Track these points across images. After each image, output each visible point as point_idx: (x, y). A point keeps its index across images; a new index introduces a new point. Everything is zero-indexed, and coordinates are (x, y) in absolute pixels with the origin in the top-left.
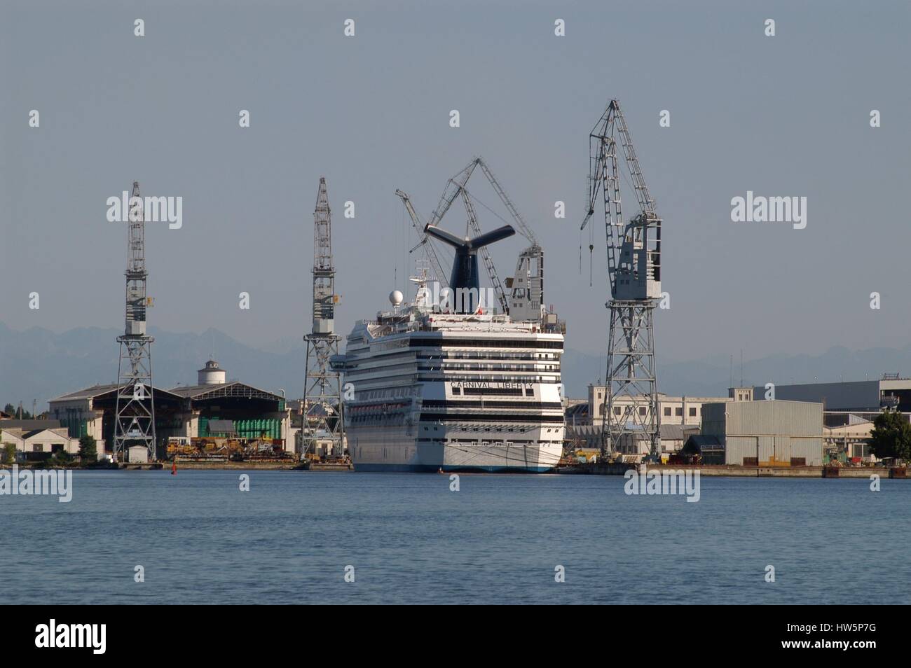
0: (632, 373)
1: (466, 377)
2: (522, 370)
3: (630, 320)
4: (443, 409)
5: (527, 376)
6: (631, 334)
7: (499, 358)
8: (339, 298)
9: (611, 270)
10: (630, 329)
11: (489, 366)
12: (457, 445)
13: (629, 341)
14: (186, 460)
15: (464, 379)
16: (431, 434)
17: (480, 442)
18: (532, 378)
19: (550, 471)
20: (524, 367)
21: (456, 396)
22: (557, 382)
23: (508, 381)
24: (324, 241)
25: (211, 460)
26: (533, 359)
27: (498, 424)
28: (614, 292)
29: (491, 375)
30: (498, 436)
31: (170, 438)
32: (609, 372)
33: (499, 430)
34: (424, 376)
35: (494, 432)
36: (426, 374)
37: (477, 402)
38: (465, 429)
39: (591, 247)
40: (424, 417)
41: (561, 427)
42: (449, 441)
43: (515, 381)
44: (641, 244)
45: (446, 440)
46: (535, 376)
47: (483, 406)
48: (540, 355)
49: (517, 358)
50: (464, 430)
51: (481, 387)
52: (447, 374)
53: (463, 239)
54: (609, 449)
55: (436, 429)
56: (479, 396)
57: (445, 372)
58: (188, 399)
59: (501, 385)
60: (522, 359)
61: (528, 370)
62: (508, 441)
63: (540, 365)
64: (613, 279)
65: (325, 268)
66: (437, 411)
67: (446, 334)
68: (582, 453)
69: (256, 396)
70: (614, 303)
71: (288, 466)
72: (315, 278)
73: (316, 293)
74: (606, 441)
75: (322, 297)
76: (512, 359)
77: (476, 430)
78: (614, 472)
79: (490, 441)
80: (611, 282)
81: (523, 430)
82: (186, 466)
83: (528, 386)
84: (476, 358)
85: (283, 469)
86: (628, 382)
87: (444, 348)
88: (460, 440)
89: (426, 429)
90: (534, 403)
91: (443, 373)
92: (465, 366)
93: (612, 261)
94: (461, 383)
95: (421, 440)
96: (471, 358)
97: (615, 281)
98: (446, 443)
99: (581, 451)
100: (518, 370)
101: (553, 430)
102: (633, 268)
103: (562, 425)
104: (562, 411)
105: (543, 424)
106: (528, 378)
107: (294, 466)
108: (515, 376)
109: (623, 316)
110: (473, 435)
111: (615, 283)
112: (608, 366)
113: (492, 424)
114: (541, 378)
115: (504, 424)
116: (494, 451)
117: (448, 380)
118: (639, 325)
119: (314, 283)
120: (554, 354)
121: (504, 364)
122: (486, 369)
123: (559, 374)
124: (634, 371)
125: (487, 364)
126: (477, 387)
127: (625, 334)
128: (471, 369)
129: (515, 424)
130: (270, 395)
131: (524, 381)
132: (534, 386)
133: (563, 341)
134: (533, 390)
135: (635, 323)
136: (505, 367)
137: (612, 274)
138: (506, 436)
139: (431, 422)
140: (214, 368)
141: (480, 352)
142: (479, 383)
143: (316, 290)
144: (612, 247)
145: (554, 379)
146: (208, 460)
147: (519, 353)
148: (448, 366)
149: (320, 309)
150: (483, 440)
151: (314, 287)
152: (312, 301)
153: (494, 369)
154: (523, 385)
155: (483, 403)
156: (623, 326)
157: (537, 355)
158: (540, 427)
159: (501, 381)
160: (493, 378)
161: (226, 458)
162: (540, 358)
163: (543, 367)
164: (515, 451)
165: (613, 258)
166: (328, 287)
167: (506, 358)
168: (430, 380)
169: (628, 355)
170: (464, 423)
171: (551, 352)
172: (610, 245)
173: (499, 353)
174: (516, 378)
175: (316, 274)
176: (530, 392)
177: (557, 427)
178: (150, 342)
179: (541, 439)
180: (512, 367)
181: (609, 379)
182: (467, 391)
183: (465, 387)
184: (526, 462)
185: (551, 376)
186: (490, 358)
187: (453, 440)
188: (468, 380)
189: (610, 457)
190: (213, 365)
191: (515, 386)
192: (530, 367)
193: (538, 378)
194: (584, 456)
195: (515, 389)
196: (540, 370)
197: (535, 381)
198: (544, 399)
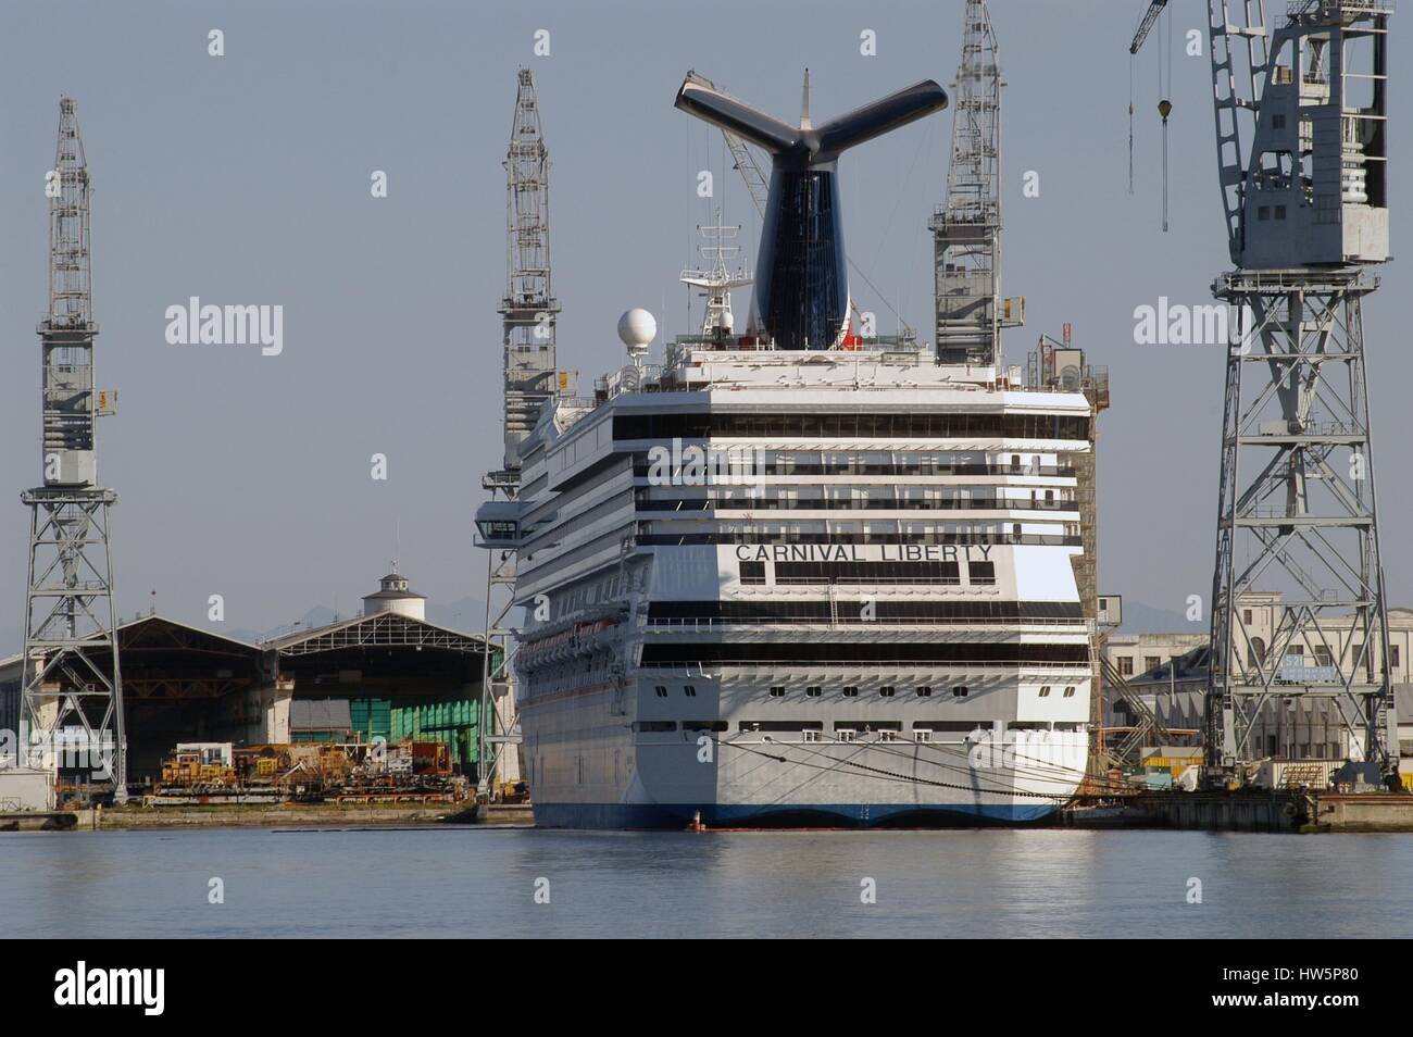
0: (1300, 501)
1: (783, 530)
2: (959, 504)
3: (1292, 332)
4: (710, 627)
5: (974, 522)
6: (1294, 376)
7: (887, 470)
8: (571, 378)
9: (1228, 175)
10: (1289, 362)
11: (855, 495)
12: (757, 738)
13: (1288, 399)
14: (175, 801)
15: (777, 536)
16: (678, 708)
17: (828, 730)
18: (991, 530)
19: (1052, 819)
20: (965, 495)
21: (749, 588)
22: (1069, 541)
23: (917, 538)
24: (530, 234)
25: (241, 799)
26: (994, 470)
27: (883, 672)
28: (1239, 246)
29: (862, 522)
30: (884, 710)
31: (180, 747)
32: (1227, 501)
33: (888, 692)
34: (653, 530)
35: (874, 699)
36: (664, 522)
37: (819, 604)
38: (781, 692)
39: (1165, 107)
40: (657, 655)
41: (1082, 679)
42: (733, 728)
43: (937, 539)
44: (1324, 91)
45: (723, 726)
46: (999, 522)
47: (835, 617)
48: (1016, 459)
49: (944, 468)
50: (778, 692)
51: (831, 558)
52: (725, 521)
53: (795, 128)
54: (1229, 746)
55: (690, 691)
56: (822, 588)
57: (719, 514)
58: (273, 652)
59: (893, 552)
60: (959, 470)
61: (978, 504)
62: (917, 725)
63: (1013, 489)
64: (1234, 205)
65: (536, 300)
66: (692, 633)
67: (721, 399)
68: (1161, 762)
69: (435, 644)
70: (1237, 279)
71: (432, 813)
72: (509, 327)
73: (513, 362)
74: (1221, 719)
75: (526, 376)
76: (930, 471)
77: (814, 692)
78: (1241, 819)
79: (860, 726)
80: (1229, 214)
81: (961, 692)
82: (166, 818)
83: (977, 554)
84: (816, 470)
85: (419, 821)
86: (1286, 530)
87: (718, 443)
88: (766, 726)
89: (662, 692)
90: (995, 604)
91: (712, 519)
92: (782, 495)
93: (1229, 147)
94: (769, 548)
95: (647, 726)
96: (800, 469)
97: (1241, 212)
98: (722, 736)
99: (1158, 754)
100: (946, 504)
101: (1057, 690)
102: (1297, 167)
103: (1087, 672)
104: (1084, 629)
105: (1023, 672)
106: (978, 530)
107: (449, 811)
108: (936, 522)
109: (1269, 318)
110: (808, 710)
111: (1242, 221)
112: (1222, 485)
113: (865, 672)
114: (1017, 528)
115: (901, 672)
116: (873, 759)
117: (727, 539)
118: (1320, 349)
119: (507, 341)
120: (1062, 455)
121: (903, 487)
122: (846, 503)
123: (1074, 516)
124: (1305, 496)
125: (850, 486)
126: (819, 558)
127: (1277, 374)
128: (802, 504)
129: (936, 672)
130: (466, 639)
131: (965, 540)
132: (996, 554)
133: (1087, 414)
134: (991, 564)
135: (1307, 344)
136: (907, 496)
137: (1231, 190)
138: (910, 711)
139: (674, 672)
140: (399, 591)
141: (829, 453)
142: (825, 547)
143: (510, 356)
144: (1231, 103)
145: (1059, 530)
146: (233, 799)
147: (950, 452)
148: (728, 495)
149: (523, 405)
150: (838, 725)
151: (507, 349)
152: (503, 387)
153: (873, 504)
154: (961, 550)
155: (834, 611)
156: (1268, 351)
157: (1005, 460)
158: (1015, 680)
159: (891, 539)
160: (867, 530)
161: (280, 794)
162: (1016, 468)
163: (1025, 494)
164: (939, 756)
165: (1235, 138)
166: (544, 348)
167: (910, 469)
168: (671, 540)
169: (1287, 446)
170: (780, 672)
171: (1048, 449)
172: (1223, 95)
173: (888, 452)
174: (941, 530)
175: (509, 316)
176: (982, 572)
177: (1072, 679)
178: (108, 503)
179: (1021, 718)
180: (928, 495)
181: (1225, 523)
182: (786, 572)
183: (781, 558)
184: (977, 790)
185: (1053, 523)
186: (858, 470)
187: (746, 726)
188: (791, 540)
189: (1232, 769)
190: (396, 584)
191: (937, 554)
192: (985, 495)
193: (1008, 529)
194: (1166, 770)
195: (936, 564)
196: (1016, 505)
197: (999, 539)
198: (1025, 594)
